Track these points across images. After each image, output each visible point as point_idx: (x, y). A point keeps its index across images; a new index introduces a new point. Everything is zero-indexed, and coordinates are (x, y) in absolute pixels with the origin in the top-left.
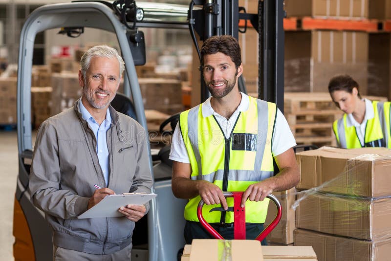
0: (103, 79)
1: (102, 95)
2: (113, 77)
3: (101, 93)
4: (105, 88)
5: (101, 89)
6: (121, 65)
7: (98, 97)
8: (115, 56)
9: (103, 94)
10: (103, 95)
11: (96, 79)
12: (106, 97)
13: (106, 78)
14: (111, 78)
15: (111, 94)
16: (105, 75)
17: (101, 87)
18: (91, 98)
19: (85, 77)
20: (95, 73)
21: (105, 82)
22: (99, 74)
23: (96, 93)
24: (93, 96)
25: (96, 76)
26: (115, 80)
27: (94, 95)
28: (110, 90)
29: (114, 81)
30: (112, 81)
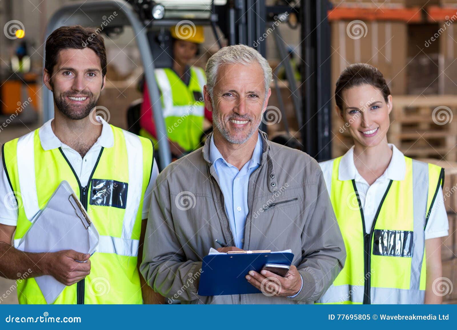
0: (238, 98)
1: (239, 123)
2: (255, 93)
3: (237, 120)
4: (242, 112)
5: (236, 114)
6: (266, 73)
7: (233, 125)
8: (256, 59)
9: (240, 121)
10: (242, 122)
11: (229, 98)
12: (246, 125)
13: (243, 95)
14: (252, 95)
15: (253, 119)
16: (242, 91)
17: (236, 110)
18: (223, 128)
19: (212, 97)
20: (227, 89)
21: (242, 102)
22: (232, 91)
23: (230, 119)
24: (225, 125)
25: (228, 94)
26: (257, 96)
27: (228, 124)
28: (251, 113)
29: (256, 99)
30: (253, 99)
